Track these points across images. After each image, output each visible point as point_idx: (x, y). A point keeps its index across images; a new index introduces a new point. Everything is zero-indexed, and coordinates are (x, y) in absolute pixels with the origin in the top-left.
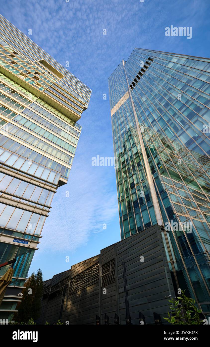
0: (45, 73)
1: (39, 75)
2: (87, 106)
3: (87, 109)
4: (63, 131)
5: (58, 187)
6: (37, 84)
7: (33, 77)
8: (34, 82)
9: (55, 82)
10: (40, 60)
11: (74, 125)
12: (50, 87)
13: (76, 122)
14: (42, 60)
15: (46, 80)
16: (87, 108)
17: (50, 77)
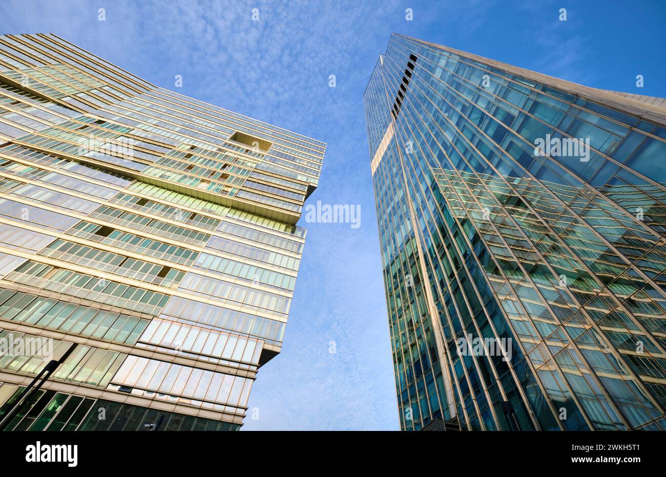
0: (238, 158)
1: (229, 167)
2: (317, 182)
3: (316, 188)
4: (272, 253)
5: (258, 367)
6: (226, 186)
7: (220, 177)
8: (221, 185)
9: (254, 165)
10: (231, 136)
11: (293, 232)
12: (247, 180)
13: (296, 225)
14: (235, 132)
15: (241, 172)
16: (316, 186)
17: (246, 161)
